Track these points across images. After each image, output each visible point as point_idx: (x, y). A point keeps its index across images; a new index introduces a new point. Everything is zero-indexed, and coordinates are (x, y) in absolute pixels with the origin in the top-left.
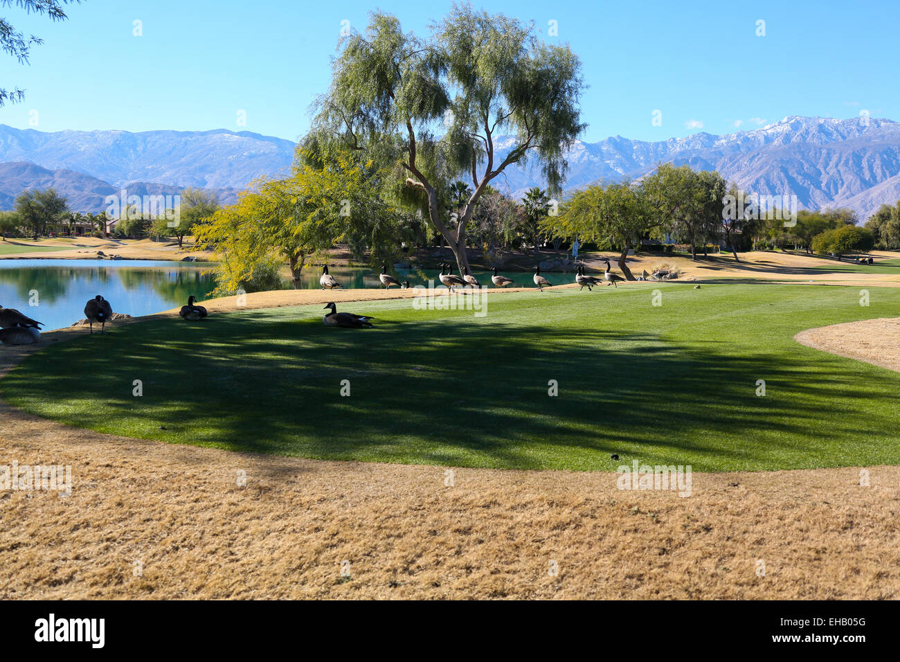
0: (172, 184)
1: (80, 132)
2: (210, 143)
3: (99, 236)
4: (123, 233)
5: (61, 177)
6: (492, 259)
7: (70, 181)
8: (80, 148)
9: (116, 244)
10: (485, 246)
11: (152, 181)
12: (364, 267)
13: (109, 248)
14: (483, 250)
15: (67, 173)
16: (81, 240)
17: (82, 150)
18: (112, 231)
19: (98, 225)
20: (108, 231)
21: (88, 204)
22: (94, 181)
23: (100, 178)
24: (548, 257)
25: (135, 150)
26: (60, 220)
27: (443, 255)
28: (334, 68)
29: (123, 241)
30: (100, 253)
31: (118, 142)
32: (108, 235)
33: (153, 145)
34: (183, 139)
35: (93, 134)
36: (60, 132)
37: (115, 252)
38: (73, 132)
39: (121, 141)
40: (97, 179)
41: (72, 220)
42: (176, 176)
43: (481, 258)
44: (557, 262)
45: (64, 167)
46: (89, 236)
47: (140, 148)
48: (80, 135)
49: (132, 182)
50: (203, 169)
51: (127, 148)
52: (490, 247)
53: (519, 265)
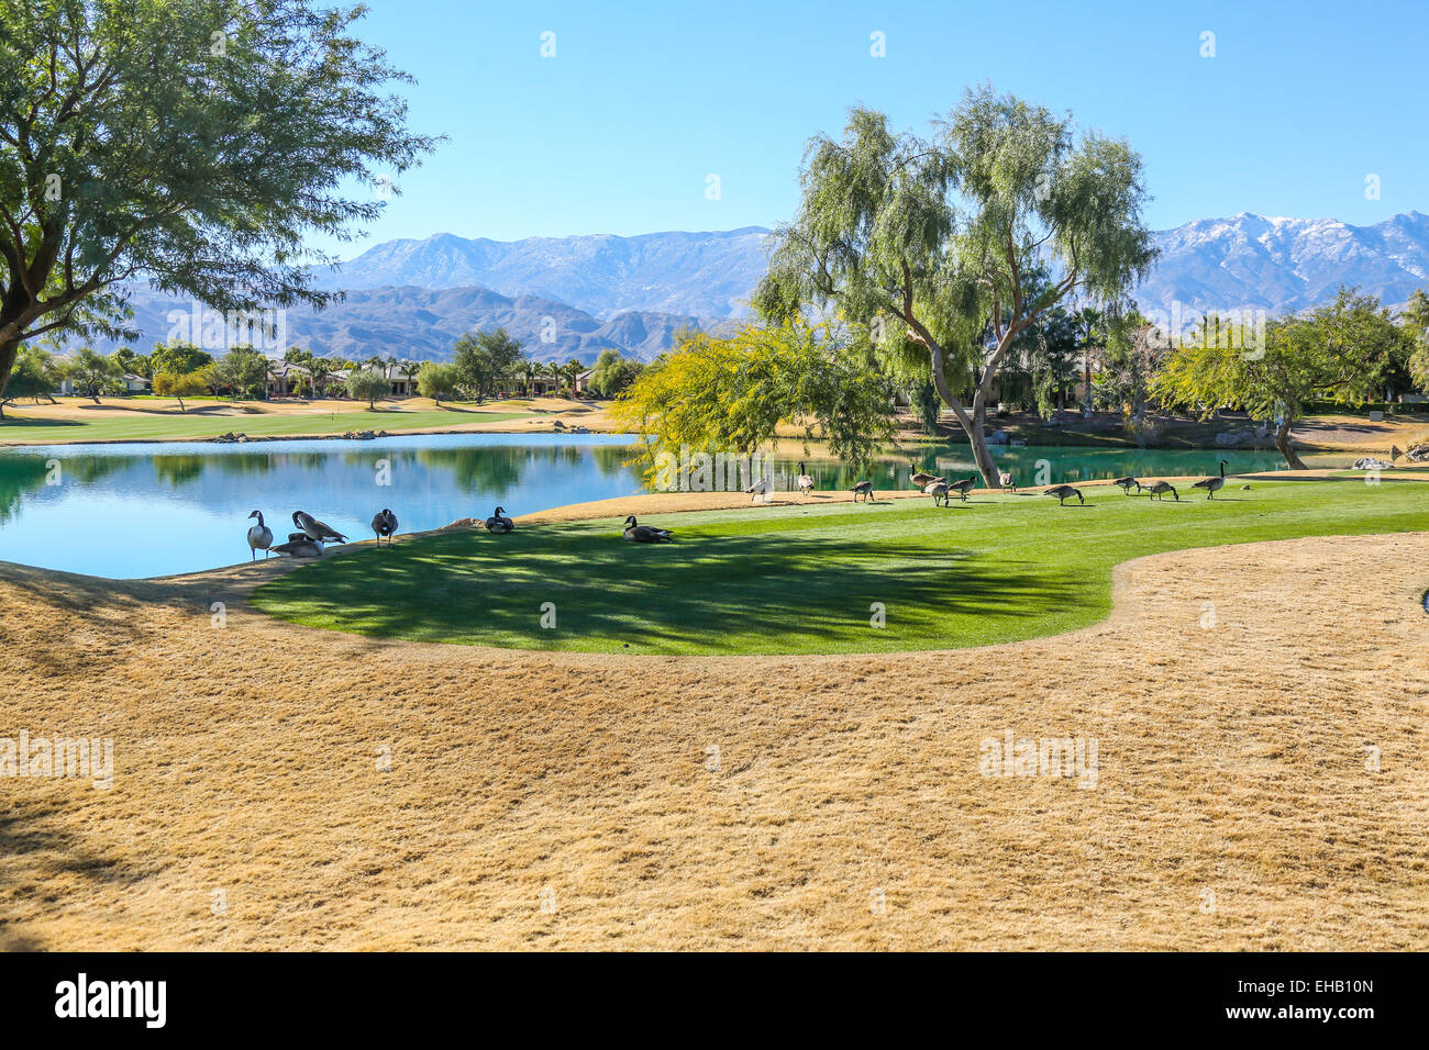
0: (679, 314)
1: (550, 239)
2: (735, 249)
3: (566, 397)
4: (599, 392)
5: (522, 307)
6: (1136, 429)
7: (534, 313)
8: (549, 263)
9: (589, 408)
10: (1127, 409)
11: (651, 309)
12: (937, 442)
13: (571, 415)
14: (1124, 414)
15: (531, 301)
16: (541, 403)
17: (553, 265)
18: (584, 389)
19: (564, 380)
20: (579, 389)
21: (561, 346)
22: (569, 312)
23: (577, 308)
24: (1232, 424)
25: (627, 262)
26: (513, 374)
27: (1061, 422)
28: (803, 183)
29: (599, 404)
30: (558, 424)
31: (603, 252)
32: (578, 395)
33: (654, 255)
34: (697, 245)
35: (568, 241)
36: (523, 241)
37: (578, 422)
38: (541, 240)
39: (606, 250)
40: (574, 310)
41: (529, 374)
42: (686, 301)
43: (1121, 428)
44: (1245, 434)
45: (527, 291)
46: (552, 396)
47: (634, 260)
48: (551, 245)
49: (623, 311)
50: (725, 289)
51: (616, 261)
52: (1135, 411)
53: (1181, 437)
